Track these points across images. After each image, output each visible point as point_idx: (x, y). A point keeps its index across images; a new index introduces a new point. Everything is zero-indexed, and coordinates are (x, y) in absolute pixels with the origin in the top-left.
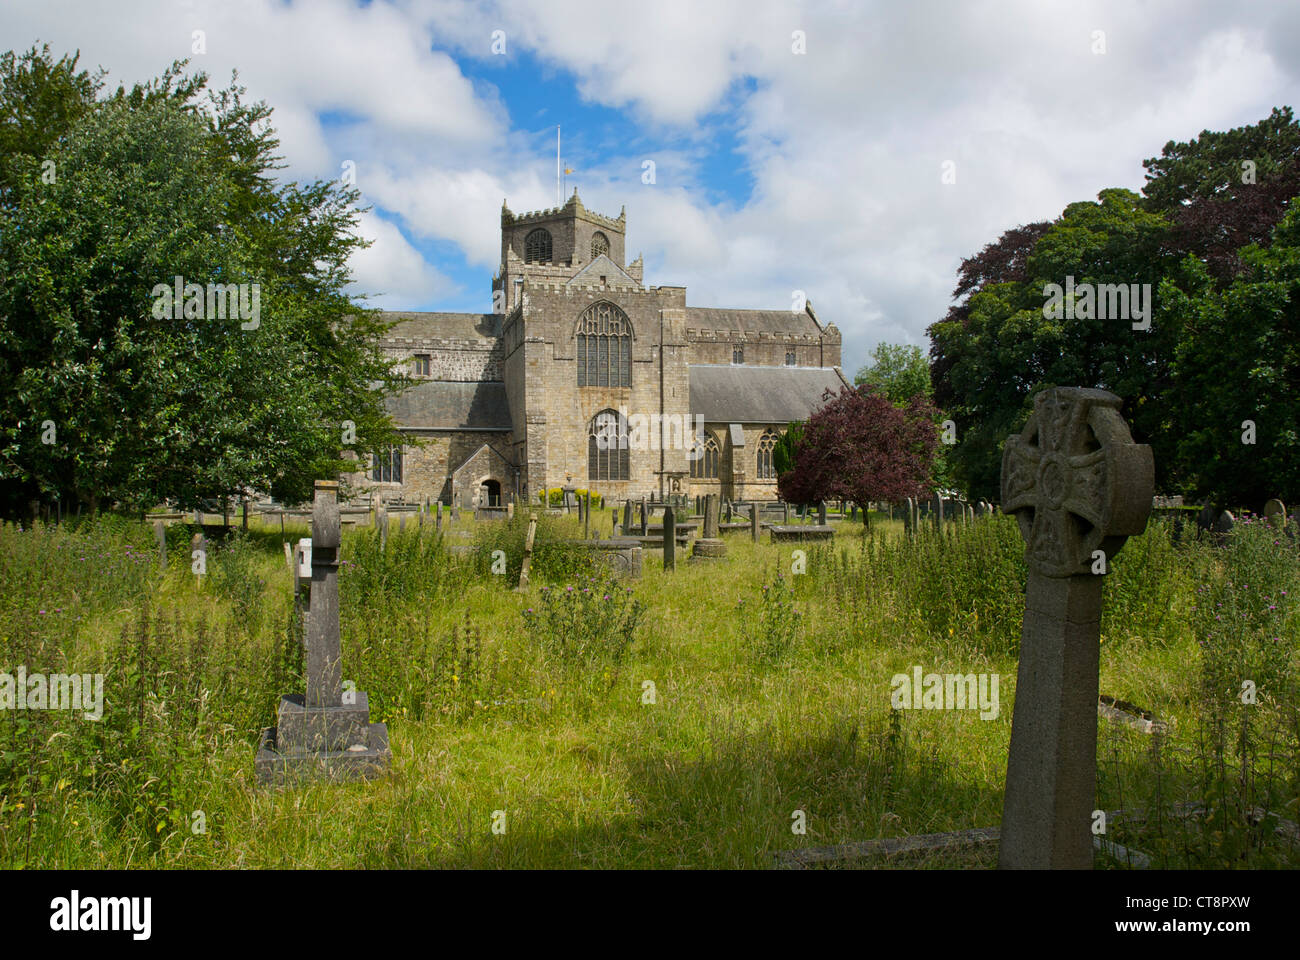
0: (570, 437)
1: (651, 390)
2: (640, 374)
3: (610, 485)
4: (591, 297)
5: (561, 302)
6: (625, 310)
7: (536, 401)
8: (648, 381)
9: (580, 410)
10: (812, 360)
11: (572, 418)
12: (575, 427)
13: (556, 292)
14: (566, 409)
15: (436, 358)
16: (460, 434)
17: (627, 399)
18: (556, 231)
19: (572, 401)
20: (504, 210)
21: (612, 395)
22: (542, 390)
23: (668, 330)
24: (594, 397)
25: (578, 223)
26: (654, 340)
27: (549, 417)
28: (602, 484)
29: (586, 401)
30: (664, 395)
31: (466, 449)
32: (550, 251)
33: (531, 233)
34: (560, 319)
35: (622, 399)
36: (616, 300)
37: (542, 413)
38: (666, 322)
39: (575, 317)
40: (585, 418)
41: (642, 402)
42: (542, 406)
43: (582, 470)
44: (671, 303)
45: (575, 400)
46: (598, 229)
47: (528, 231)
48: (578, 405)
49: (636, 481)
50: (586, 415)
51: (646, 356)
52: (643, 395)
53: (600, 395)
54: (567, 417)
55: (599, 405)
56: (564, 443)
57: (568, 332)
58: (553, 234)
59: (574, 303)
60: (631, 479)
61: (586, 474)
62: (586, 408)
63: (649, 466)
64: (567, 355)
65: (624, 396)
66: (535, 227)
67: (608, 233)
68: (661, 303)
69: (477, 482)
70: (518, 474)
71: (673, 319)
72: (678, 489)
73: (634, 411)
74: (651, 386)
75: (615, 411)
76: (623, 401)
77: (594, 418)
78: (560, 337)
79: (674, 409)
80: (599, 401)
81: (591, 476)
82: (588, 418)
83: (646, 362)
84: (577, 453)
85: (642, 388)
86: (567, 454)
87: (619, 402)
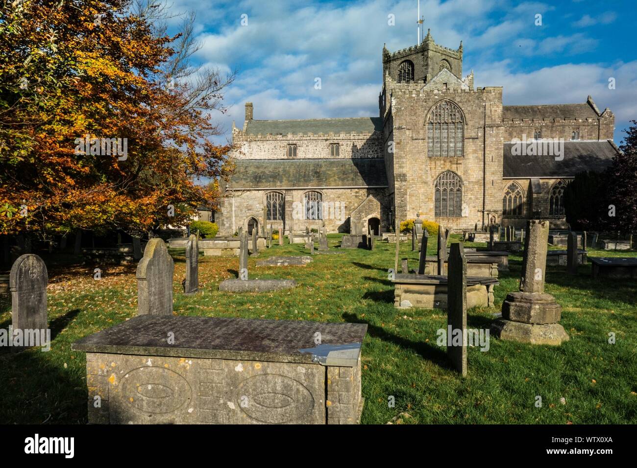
0: (422, 190)
1: (477, 157)
2: (470, 147)
3: (449, 220)
4: (436, 97)
5: (416, 102)
6: (460, 105)
7: (401, 167)
8: (475, 151)
9: (429, 172)
10: (591, 135)
11: (424, 177)
12: (426, 183)
13: (414, 95)
14: (420, 172)
15: (343, 145)
16: (356, 190)
17: (461, 164)
18: (417, 60)
19: (424, 166)
20: (385, 50)
21: (451, 162)
22: (404, 160)
23: (489, 117)
24: (438, 163)
25: (430, 53)
26: (479, 124)
27: (409, 177)
28: (443, 220)
29: (433, 166)
30: (486, 160)
31: (360, 199)
32: (413, 74)
33: (401, 63)
34: (416, 113)
35: (457, 164)
36: (453, 98)
37: (404, 175)
38: (488, 112)
39: (426, 111)
40: (432, 177)
41: (469, 166)
42: (404, 171)
43: (430, 210)
44: (491, 98)
45: (426, 166)
46: (444, 57)
47: (400, 62)
48: (428, 168)
49: (466, 217)
50: (433, 175)
51: (473, 135)
52: (471, 161)
53: (442, 162)
54: (421, 177)
55: (442, 168)
56: (419, 194)
57: (421, 121)
58: (414, 62)
59: (426, 102)
60: (463, 216)
61: (433, 213)
62: (433, 171)
63: (475, 207)
64: (421, 136)
65: (459, 162)
66: (403, 60)
67: (451, 60)
68: (485, 99)
69: (365, 219)
70: (390, 213)
71: (493, 109)
72: (495, 222)
73: (466, 172)
74: (476, 155)
75: (452, 172)
76: (458, 165)
77: (439, 177)
78: (416, 125)
79: (493, 170)
80: (442, 166)
81: (436, 214)
82: (435, 177)
83: (473, 139)
84: (427, 200)
85: (471, 156)
86: (421, 200)
87: (455, 166)
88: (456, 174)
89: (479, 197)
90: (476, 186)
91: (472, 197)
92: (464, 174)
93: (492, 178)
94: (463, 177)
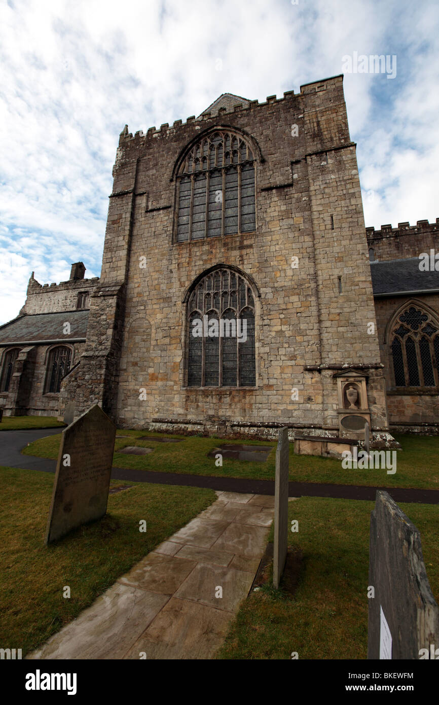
0: (159, 316)
1: (291, 227)
2: (271, 207)
3: (220, 395)
5: (159, 144)
8: (287, 214)
9: (175, 275)
11: (163, 287)
12: (167, 299)
13: (155, 135)
14: (156, 275)
17: (251, 246)
21: (226, 245)
22: (123, 253)
24: (197, 252)
26: (293, 156)
27: (132, 289)
28: (206, 394)
29: (185, 259)
34: (156, 165)
35: (241, 248)
36: (233, 122)
37: (118, 283)
39: (176, 156)
40: (182, 285)
41: (273, 248)
42: (121, 274)
43: (174, 369)
44: (318, 102)
45: (170, 260)
48: (174, 267)
49: (269, 387)
50: (184, 279)
51: (280, 180)
52: (276, 237)
53: (206, 248)
55: (205, 261)
59: (176, 141)
60: (258, 382)
61: (179, 376)
62: (185, 270)
63: (293, 357)
64: (163, 203)
65: (246, 243)
72: (358, 403)
73: (263, 264)
74: (291, 221)
75: (230, 267)
76: (244, 252)
77: (197, 283)
78: (155, 184)
79: (336, 249)
80: (205, 257)
81: (191, 380)
82: (188, 284)
83: (280, 188)
84: (167, 340)
85: (275, 227)
86: (153, 343)
87: (236, 253)
88: (240, 272)
89: (303, 326)
90: (295, 298)
91: (284, 328)
92: (260, 271)
93: (336, 272)
94: (257, 277)
